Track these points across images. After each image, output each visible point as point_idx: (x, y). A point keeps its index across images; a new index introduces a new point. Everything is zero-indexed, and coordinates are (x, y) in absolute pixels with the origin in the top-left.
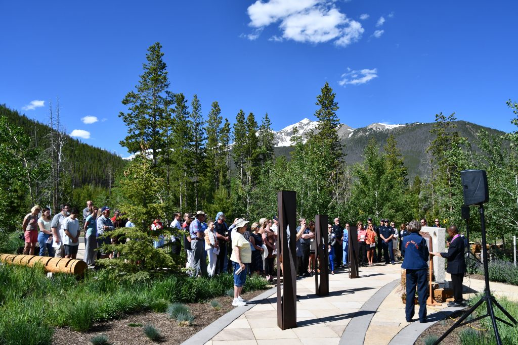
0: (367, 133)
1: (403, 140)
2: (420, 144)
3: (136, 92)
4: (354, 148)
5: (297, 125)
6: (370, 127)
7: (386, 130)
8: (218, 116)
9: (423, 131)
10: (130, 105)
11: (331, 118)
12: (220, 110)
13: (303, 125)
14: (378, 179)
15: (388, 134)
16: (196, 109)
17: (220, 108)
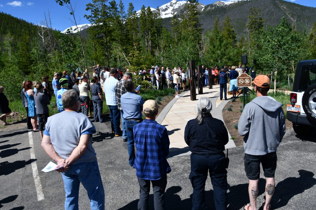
0: (213, 8)
1: (235, 11)
2: (246, 14)
3: (92, 3)
4: (205, 18)
5: (169, 4)
6: (215, 3)
7: (225, 6)
8: (133, 11)
9: (248, 5)
10: (90, 11)
11: (195, 9)
12: (133, 7)
13: (172, 4)
14: (220, 45)
15: (226, 8)
16: (122, 8)
17: (134, 6)
